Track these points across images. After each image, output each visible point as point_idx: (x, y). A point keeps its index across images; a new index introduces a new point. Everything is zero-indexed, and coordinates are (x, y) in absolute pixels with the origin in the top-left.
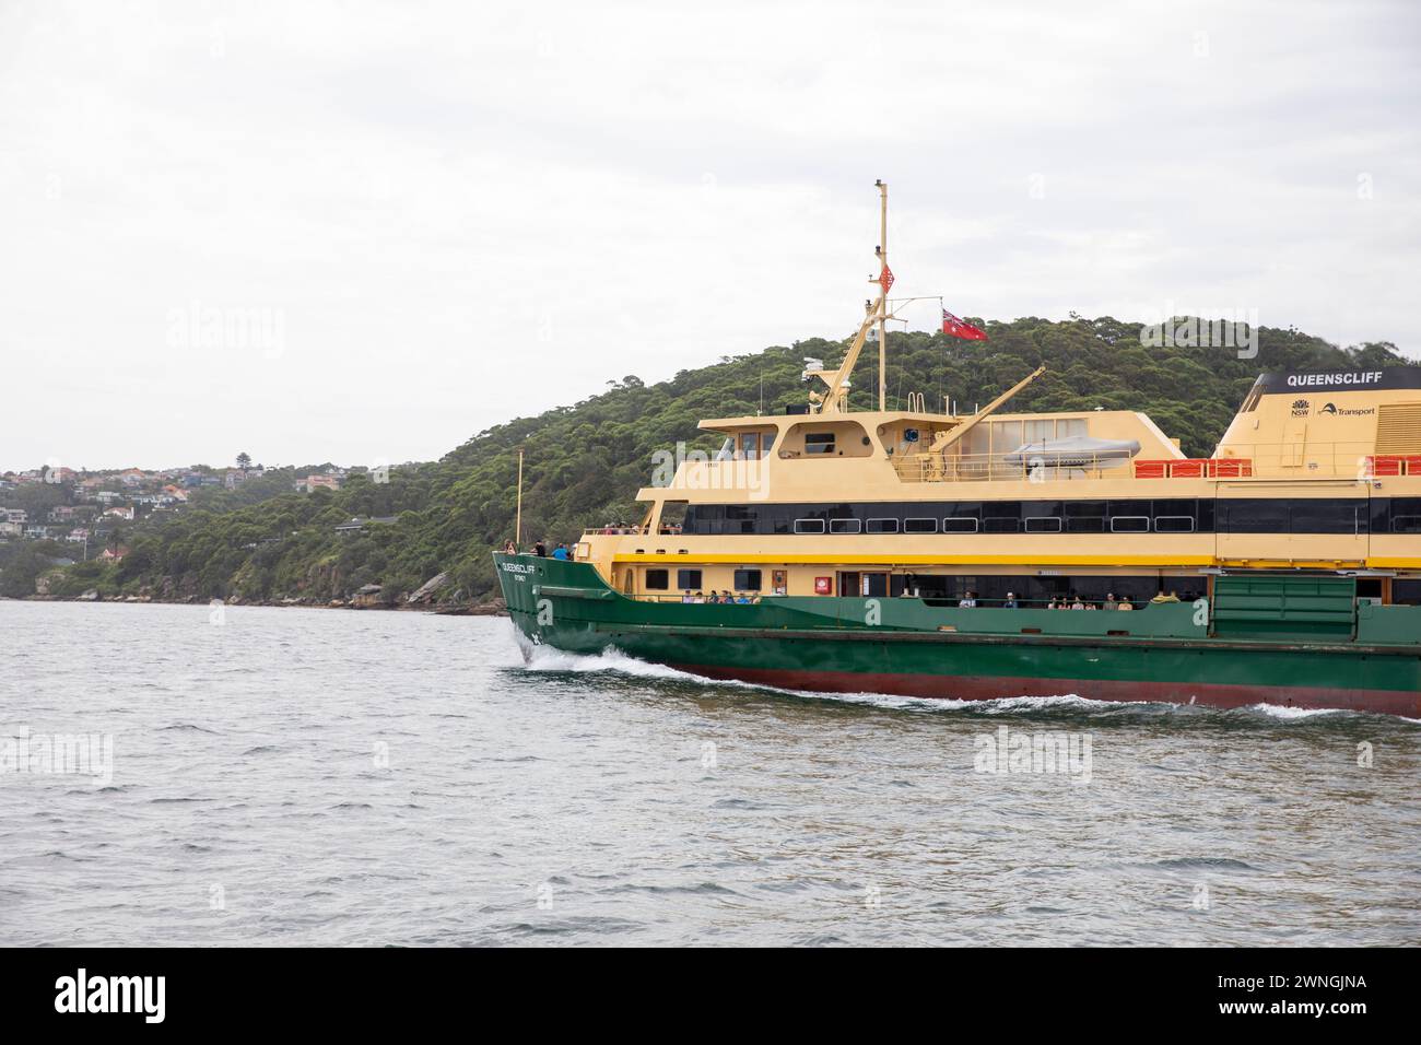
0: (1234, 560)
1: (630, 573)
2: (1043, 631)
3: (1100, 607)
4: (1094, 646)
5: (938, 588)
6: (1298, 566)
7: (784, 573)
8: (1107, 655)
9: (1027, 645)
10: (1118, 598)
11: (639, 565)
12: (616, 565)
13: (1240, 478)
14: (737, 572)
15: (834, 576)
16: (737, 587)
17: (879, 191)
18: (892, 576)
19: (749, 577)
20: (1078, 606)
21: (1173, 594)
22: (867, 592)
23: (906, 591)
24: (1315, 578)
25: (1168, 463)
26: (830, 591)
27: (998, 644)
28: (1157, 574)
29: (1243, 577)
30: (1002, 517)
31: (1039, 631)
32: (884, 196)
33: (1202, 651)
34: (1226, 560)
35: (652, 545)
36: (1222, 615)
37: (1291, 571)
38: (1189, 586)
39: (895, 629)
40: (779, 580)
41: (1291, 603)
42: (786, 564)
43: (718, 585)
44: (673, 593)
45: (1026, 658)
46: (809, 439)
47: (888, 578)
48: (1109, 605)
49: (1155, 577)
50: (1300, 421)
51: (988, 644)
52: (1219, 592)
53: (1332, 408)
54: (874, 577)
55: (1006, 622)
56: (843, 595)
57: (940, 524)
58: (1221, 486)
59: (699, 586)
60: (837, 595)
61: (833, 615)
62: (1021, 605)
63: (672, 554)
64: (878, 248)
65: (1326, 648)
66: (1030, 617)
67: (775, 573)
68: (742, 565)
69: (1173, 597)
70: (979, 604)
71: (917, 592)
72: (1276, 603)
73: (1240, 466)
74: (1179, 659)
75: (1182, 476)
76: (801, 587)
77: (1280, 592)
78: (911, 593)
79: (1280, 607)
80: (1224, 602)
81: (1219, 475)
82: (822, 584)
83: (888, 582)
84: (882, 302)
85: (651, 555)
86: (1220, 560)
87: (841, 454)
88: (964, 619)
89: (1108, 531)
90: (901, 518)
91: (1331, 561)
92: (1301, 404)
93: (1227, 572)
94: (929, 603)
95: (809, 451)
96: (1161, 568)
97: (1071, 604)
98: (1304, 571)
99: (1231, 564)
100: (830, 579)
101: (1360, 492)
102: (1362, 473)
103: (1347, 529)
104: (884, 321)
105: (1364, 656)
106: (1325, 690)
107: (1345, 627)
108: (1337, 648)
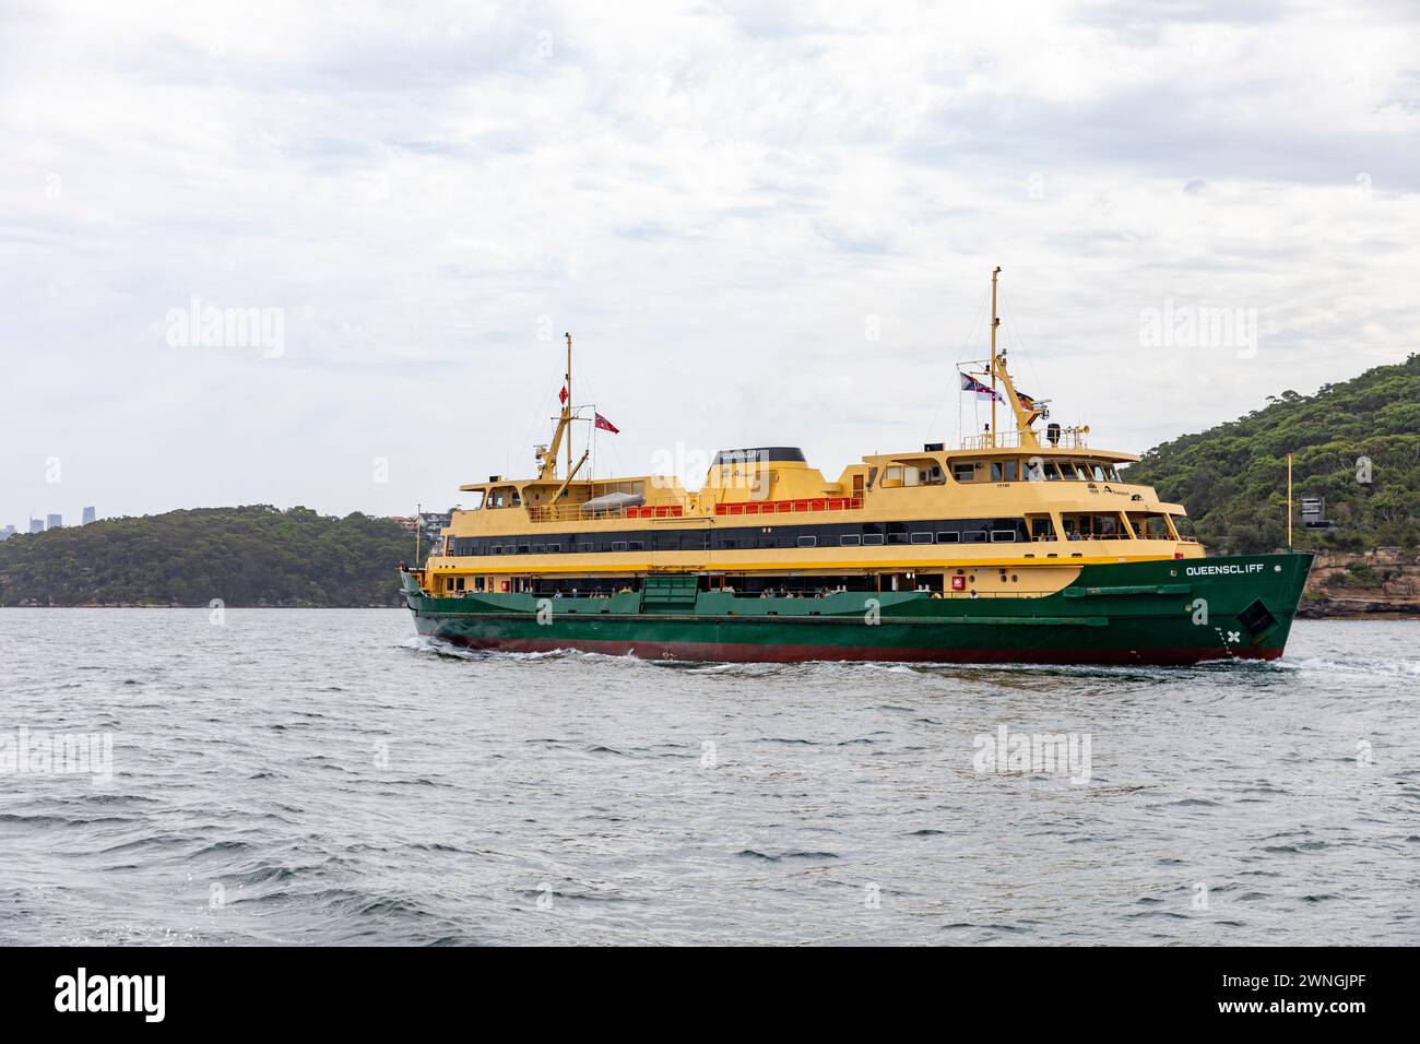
1: (441, 580)
2: (578, 612)
4: (592, 620)
7: (492, 578)
8: (601, 625)
9: (568, 620)
11: (443, 575)
12: (437, 577)
14: (476, 579)
15: (512, 580)
16: (477, 587)
17: (567, 340)
19: (480, 582)
22: (521, 590)
23: (533, 589)
24: (683, 576)
25: (639, 509)
26: (506, 589)
28: (633, 576)
29: (659, 576)
30: (571, 543)
31: (576, 612)
32: (569, 343)
33: (636, 621)
34: (655, 567)
35: (445, 563)
36: (647, 600)
39: (520, 611)
40: (491, 584)
41: (675, 592)
42: (493, 573)
43: (470, 587)
44: (453, 594)
47: (529, 581)
51: (555, 620)
52: (648, 586)
54: (525, 580)
55: (563, 606)
56: (512, 592)
57: (546, 548)
59: (464, 589)
62: (579, 596)
63: (453, 569)
64: (566, 374)
65: (680, 618)
67: (489, 578)
68: (477, 574)
70: (564, 596)
72: (665, 592)
74: (628, 627)
75: (644, 517)
76: (498, 588)
77: (672, 585)
79: (667, 594)
80: (649, 592)
81: (658, 516)
82: (504, 585)
84: (568, 408)
85: (446, 570)
86: (651, 567)
89: (610, 550)
93: (653, 574)
94: (536, 596)
96: (636, 573)
99: (658, 569)
100: (507, 582)
101: (706, 525)
102: (711, 514)
103: (701, 548)
104: (569, 420)
105: (696, 623)
106: (683, 643)
107: (691, 606)
108: (685, 617)
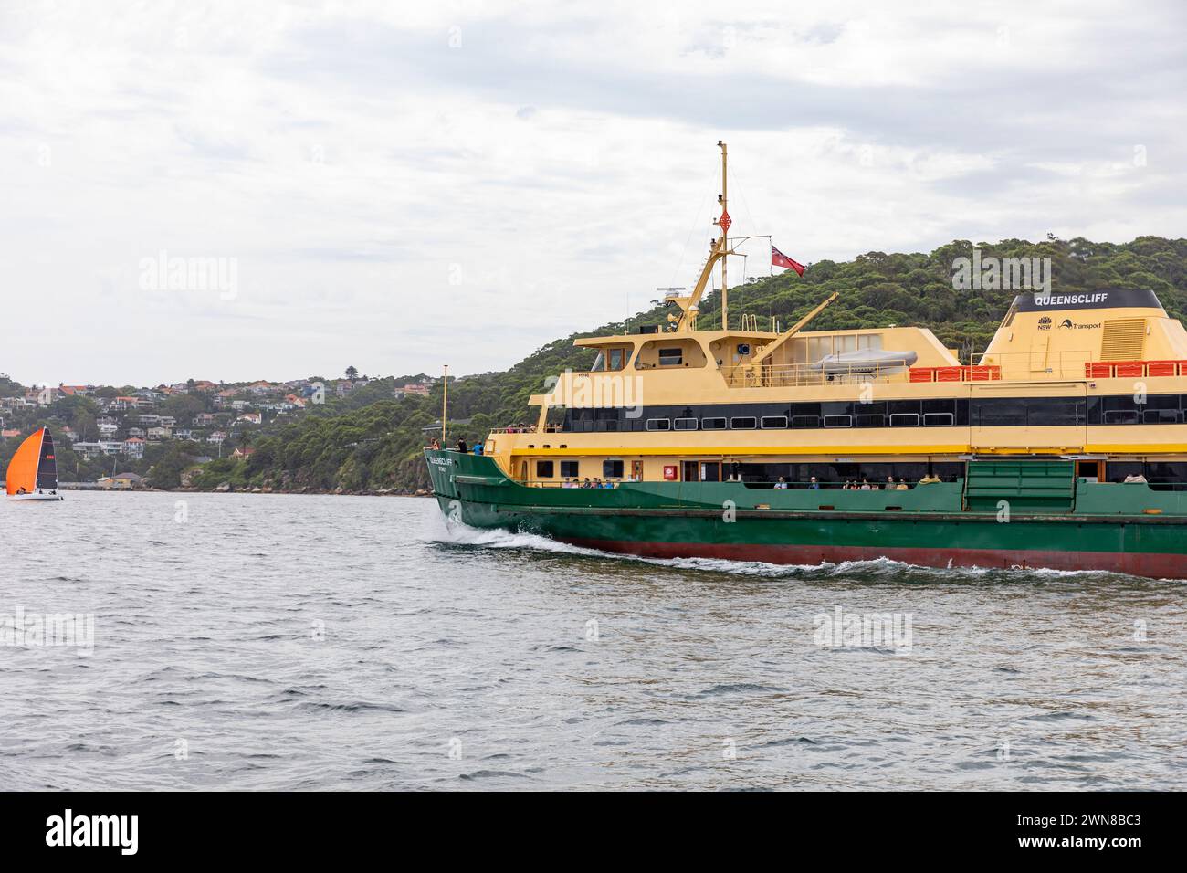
0: (986, 448)
1: (525, 463)
2: (836, 508)
3: (882, 487)
4: (875, 519)
5: (758, 474)
6: (1034, 453)
7: (641, 462)
8: (884, 527)
9: (823, 519)
10: (897, 480)
11: (532, 457)
12: (514, 458)
13: (990, 381)
14: (604, 463)
15: (678, 465)
16: (606, 474)
17: (720, 150)
18: (723, 464)
19: (614, 467)
20: (865, 487)
21: (936, 477)
22: (704, 478)
23: (731, 477)
24: (1045, 462)
25: (935, 370)
26: (675, 477)
27: (800, 519)
28: (926, 460)
29: (991, 462)
30: (806, 415)
31: (832, 508)
32: (725, 154)
33: (957, 522)
34: (978, 448)
35: (539, 441)
36: (973, 493)
37: (1029, 457)
38: (950, 470)
40: (637, 468)
41: (1026, 482)
42: (641, 456)
43: (591, 473)
44: (557, 480)
45: (822, 530)
46: (662, 353)
47: (720, 466)
48: (889, 486)
49: (925, 463)
50: (1044, 334)
51: (793, 518)
52: (972, 474)
53: (1068, 323)
54: (708, 465)
55: (808, 501)
56: (686, 480)
57: (759, 422)
58: (974, 388)
59: (577, 475)
60: (682, 480)
61: (674, 496)
62: (822, 487)
63: (555, 449)
64: (720, 196)
65: (1051, 518)
66: (830, 496)
67: (634, 462)
68: (608, 456)
69: (936, 479)
70: (790, 487)
71: (739, 477)
72: (1014, 482)
73: (990, 371)
74: (940, 529)
75: (945, 380)
76: (654, 474)
77: (1017, 474)
78: (736, 478)
79: (1017, 486)
80: (974, 482)
81: (974, 379)
82: (669, 472)
83: (719, 469)
84: (724, 239)
85: (539, 450)
86: (973, 448)
87: (687, 365)
88: (778, 499)
89: (887, 425)
90: (729, 418)
91: (1059, 448)
92: (1045, 321)
93: (977, 458)
94: (749, 486)
95: (662, 363)
96: (930, 455)
97: (861, 485)
98: (1039, 456)
99: (982, 451)
100: (675, 468)
101: (1080, 392)
102: (1081, 376)
103: (1070, 422)
104: (725, 255)
105: (1081, 524)
106: (1051, 552)
107: (1066, 501)
108: (1059, 517)
